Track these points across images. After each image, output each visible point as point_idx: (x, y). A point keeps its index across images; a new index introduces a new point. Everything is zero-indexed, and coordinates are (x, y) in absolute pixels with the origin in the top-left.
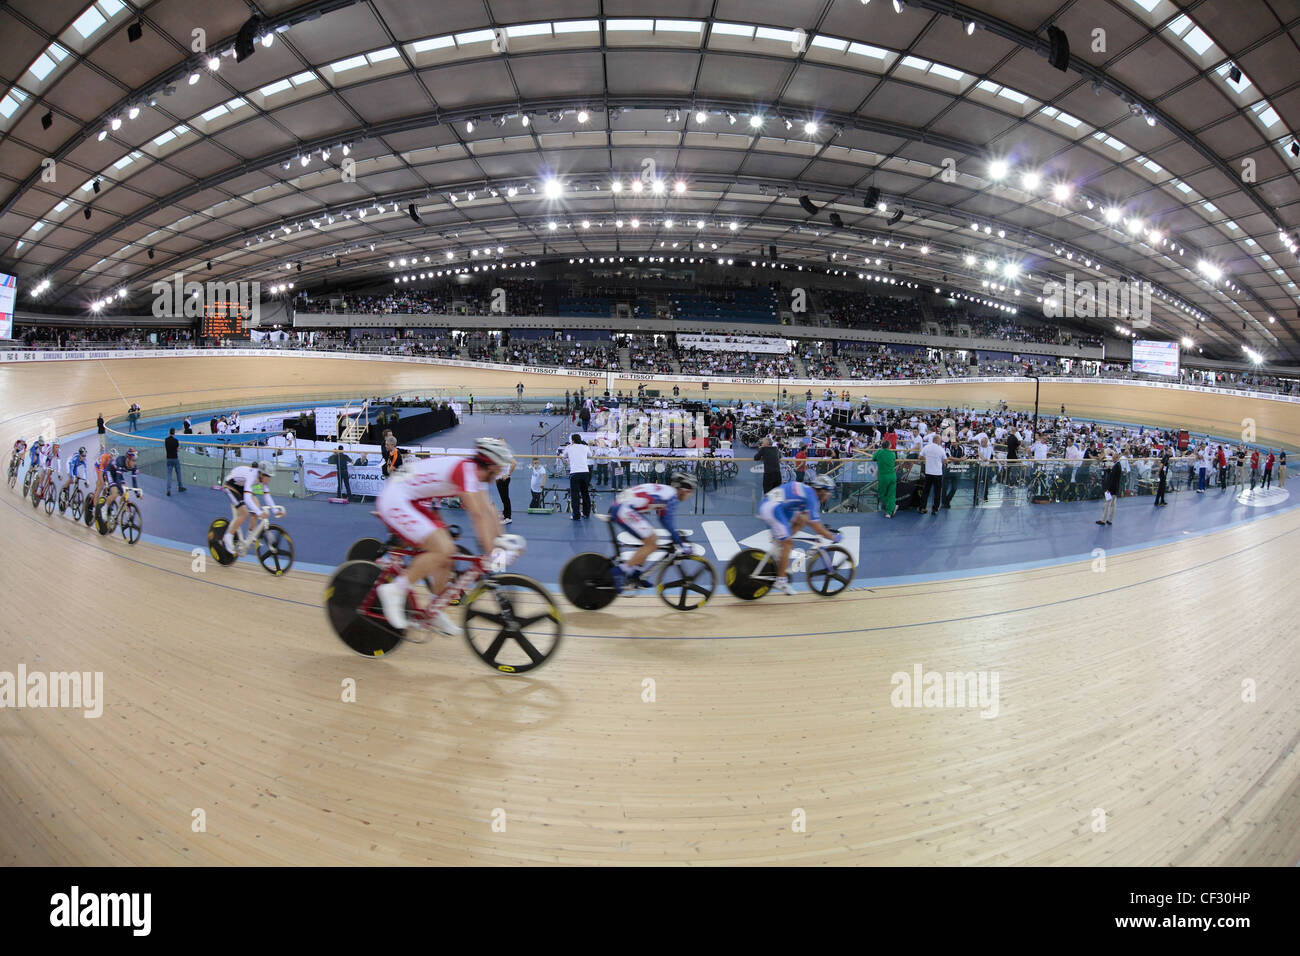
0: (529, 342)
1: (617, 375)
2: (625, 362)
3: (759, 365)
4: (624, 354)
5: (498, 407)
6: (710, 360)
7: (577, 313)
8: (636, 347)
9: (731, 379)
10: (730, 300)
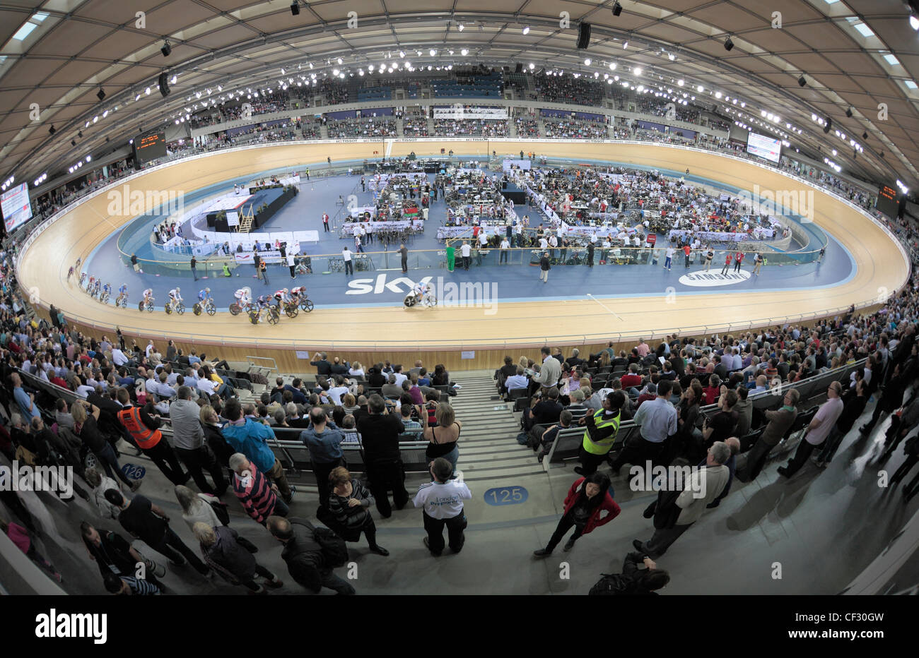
0: (340, 122)
1: (394, 140)
2: (400, 130)
3: (485, 128)
4: (400, 124)
5: (321, 172)
6: (454, 125)
7: (370, 98)
8: (407, 119)
9: (465, 139)
10: (471, 83)
